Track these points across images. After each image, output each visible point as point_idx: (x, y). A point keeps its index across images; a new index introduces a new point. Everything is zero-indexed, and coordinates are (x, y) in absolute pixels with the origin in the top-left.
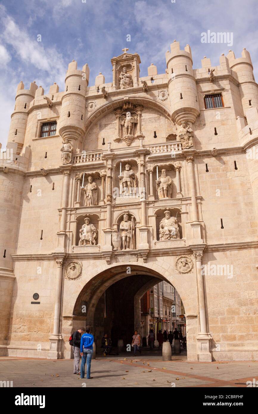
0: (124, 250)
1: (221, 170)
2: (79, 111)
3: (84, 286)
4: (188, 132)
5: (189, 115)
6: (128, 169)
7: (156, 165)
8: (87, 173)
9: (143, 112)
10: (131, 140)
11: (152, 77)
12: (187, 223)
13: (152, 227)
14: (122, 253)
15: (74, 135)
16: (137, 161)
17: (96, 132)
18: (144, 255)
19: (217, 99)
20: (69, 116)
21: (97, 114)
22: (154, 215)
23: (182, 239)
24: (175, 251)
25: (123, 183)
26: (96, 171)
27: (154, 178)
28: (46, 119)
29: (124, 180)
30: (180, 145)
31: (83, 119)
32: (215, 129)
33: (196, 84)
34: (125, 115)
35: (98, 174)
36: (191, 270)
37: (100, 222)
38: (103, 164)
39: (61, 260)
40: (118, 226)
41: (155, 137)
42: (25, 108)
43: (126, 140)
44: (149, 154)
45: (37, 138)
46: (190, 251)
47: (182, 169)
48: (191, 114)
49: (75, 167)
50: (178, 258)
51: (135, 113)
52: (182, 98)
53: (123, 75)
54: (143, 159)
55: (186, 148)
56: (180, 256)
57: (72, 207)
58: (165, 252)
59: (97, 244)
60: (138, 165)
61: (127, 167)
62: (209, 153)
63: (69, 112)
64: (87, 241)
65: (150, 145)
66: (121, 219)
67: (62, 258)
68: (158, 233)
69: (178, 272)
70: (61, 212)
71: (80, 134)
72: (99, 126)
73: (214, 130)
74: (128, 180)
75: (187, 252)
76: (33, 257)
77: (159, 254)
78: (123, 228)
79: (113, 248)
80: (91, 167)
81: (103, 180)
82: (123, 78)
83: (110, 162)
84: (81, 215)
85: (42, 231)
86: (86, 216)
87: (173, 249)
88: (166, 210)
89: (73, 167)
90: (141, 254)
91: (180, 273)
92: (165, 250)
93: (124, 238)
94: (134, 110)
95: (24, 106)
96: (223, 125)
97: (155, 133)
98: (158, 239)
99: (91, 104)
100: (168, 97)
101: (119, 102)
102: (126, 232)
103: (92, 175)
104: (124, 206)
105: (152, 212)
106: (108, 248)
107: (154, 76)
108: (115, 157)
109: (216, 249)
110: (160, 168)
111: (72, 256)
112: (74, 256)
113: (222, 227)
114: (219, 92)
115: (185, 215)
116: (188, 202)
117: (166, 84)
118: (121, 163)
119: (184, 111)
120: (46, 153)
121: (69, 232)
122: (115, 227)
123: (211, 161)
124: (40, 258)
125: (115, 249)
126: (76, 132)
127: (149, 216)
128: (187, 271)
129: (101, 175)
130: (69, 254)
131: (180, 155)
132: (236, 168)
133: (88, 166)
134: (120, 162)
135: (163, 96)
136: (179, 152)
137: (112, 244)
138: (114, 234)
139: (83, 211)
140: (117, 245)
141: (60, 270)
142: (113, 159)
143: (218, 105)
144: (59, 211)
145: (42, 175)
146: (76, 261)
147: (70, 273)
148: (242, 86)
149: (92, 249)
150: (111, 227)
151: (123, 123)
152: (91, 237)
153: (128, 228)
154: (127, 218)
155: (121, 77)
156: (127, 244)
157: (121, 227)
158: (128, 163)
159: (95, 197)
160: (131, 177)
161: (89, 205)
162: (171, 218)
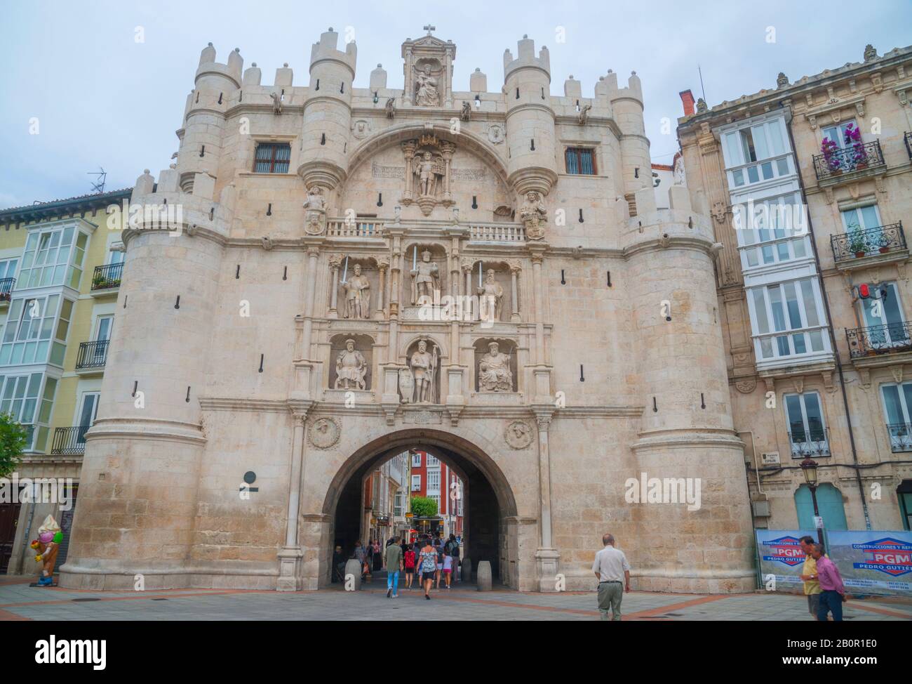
1: (585, 284)
2: (340, 134)
3: (344, 461)
4: (538, 210)
5: (541, 181)
6: (428, 260)
7: (478, 260)
8: (353, 256)
9: (455, 156)
10: (431, 205)
11: (477, 94)
12: (525, 366)
13: (467, 367)
14: (417, 408)
15: (329, 180)
16: (445, 247)
17: (365, 180)
18: (454, 414)
19: (585, 157)
20: (323, 142)
21: (371, 145)
22: (471, 346)
23: (519, 392)
24: (506, 411)
25: (418, 284)
26: (370, 256)
27: (475, 282)
28: (269, 136)
29: (421, 279)
30: (522, 232)
31: (347, 151)
32: (581, 210)
33: (555, 124)
34: (422, 155)
35: (373, 262)
36: (529, 445)
37: (375, 350)
38: (383, 244)
39: (303, 413)
40: (409, 360)
41: (475, 206)
42: (220, 102)
43: (421, 204)
44: (468, 239)
45: (250, 172)
46: (531, 414)
47: (523, 274)
48: (545, 179)
49: (331, 242)
50: (509, 424)
51: (438, 155)
52: (533, 149)
53: (424, 79)
54: (457, 247)
55: (534, 240)
56: (514, 421)
57: (322, 316)
58: (489, 411)
59: (368, 388)
60: (448, 255)
61: (427, 255)
62: (570, 253)
63: (324, 135)
64: (352, 383)
65: (469, 222)
67: (305, 409)
68: (477, 378)
69: (508, 447)
70: (301, 324)
71: (338, 180)
72: (371, 167)
73: (579, 213)
74: (429, 279)
75: (524, 414)
76: (246, 404)
77: (478, 414)
78: (417, 364)
79: (401, 398)
80: (362, 246)
81: (382, 274)
82: (423, 85)
83: (397, 243)
84: (341, 333)
85: (262, 356)
86: (349, 337)
87: (504, 409)
88: (492, 340)
89: (325, 242)
90: (450, 412)
91: (512, 447)
92: (491, 409)
93: (419, 383)
94: (438, 150)
95: (218, 99)
96: (594, 206)
97: (474, 198)
98: (477, 388)
99: (362, 124)
100: (505, 140)
101: (414, 131)
102: (424, 373)
104: (421, 325)
105: (468, 341)
106: (391, 397)
107: (480, 94)
108: (406, 234)
109: (571, 413)
110: (487, 266)
111: (323, 407)
112: (327, 408)
113: (582, 379)
114: (590, 146)
115: (525, 352)
116: (531, 331)
117: (504, 114)
118: (415, 248)
119: (535, 173)
120: (270, 205)
121: (317, 362)
122: (404, 361)
123: (571, 267)
124: (258, 407)
125: (404, 400)
126: (334, 176)
127: (464, 349)
128: (525, 446)
129: (379, 263)
130: (318, 403)
131: (520, 248)
132: (609, 284)
133: (355, 243)
134: (416, 244)
135: (496, 136)
136: (523, 244)
137: (399, 392)
138: (402, 374)
139: (344, 328)
140: (408, 393)
141: (300, 431)
142: (402, 237)
143: (587, 169)
144: (295, 320)
145: (263, 248)
146: (329, 415)
147: (317, 436)
148: (626, 141)
149: (361, 398)
150: (397, 361)
151: (418, 171)
152: (358, 376)
153: (426, 365)
154: (424, 348)
155: (421, 82)
156: (424, 392)
157: (414, 362)
158: (429, 248)
159: (365, 303)
160: (433, 274)
161: (355, 317)
162: (499, 356)
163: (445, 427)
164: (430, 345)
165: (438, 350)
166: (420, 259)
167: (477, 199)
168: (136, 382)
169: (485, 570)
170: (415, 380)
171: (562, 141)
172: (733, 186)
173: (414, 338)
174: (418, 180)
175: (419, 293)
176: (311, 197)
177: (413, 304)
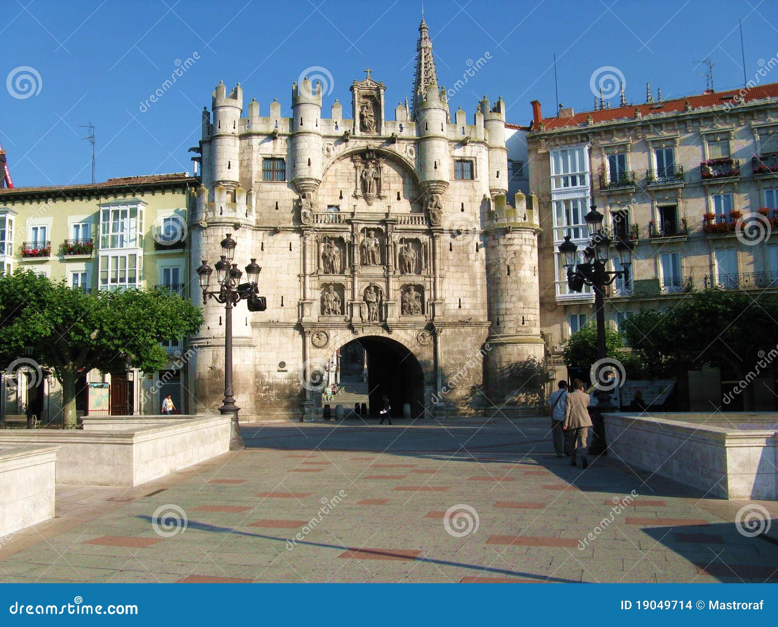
1: (463, 251)
2: (318, 157)
3: (332, 354)
4: (438, 207)
5: (440, 188)
6: (373, 237)
7: (403, 237)
8: (330, 235)
11: (400, 123)
12: (429, 300)
13: (397, 301)
15: (313, 187)
16: (383, 229)
17: (331, 181)
18: (391, 327)
19: (467, 165)
20: (309, 164)
21: (336, 160)
22: (398, 289)
25: (368, 252)
26: (340, 235)
28: (271, 154)
29: (369, 249)
32: (462, 204)
33: (449, 145)
34: (365, 164)
35: (341, 239)
37: (345, 292)
38: (348, 229)
39: (310, 329)
41: (399, 199)
43: (366, 198)
44: (396, 224)
45: (261, 180)
46: (431, 326)
47: (428, 245)
49: (317, 228)
50: (420, 332)
52: (436, 167)
53: (366, 112)
54: (390, 230)
55: (435, 226)
56: (422, 330)
57: (314, 273)
61: (372, 233)
63: (309, 159)
64: (335, 311)
65: (397, 214)
66: (367, 290)
67: (311, 327)
68: (403, 307)
69: (419, 344)
70: (303, 278)
72: (334, 172)
74: (374, 249)
75: (428, 327)
76: (276, 325)
77: (403, 327)
78: (370, 300)
79: (362, 319)
80: (335, 230)
82: (366, 117)
84: (326, 282)
85: (282, 297)
86: (331, 284)
87: (417, 324)
88: (410, 285)
89: (314, 228)
90: (389, 326)
92: (410, 324)
93: (371, 311)
95: (233, 126)
96: (470, 201)
97: (398, 193)
98: (403, 313)
99: (329, 146)
100: (417, 157)
101: (361, 150)
102: (374, 305)
103: (335, 239)
104: (370, 277)
105: (397, 286)
106: (357, 319)
107: (402, 123)
108: (360, 222)
110: (407, 241)
111: (319, 326)
112: (321, 326)
113: (460, 307)
114: (470, 159)
115: (429, 292)
116: (432, 279)
117: (417, 139)
118: (366, 230)
119: (436, 183)
120: (277, 203)
121: (314, 300)
125: (363, 321)
127: (395, 290)
128: (428, 344)
129: (345, 240)
130: (317, 323)
131: (426, 230)
132: (477, 252)
133: (331, 228)
134: (366, 228)
135: (412, 154)
136: (426, 227)
137: (361, 316)
138: (362, 306)
139: (328, 279)
140: (366, 316)
141: (308, 340)
142: (358, 223)
143: (467, 175)
144: (299, 276)
145: (275, 231)
146: (323, 329)
147: (317, 341)
148: (492, 152)
149: (339, 319)
150: (358, 298)
152: (337, 306)
153: (375, 300)
154: (373, 290)
155: (365, 114)
156: (374, 315)
157: (368, 299)
158: (374, 229)
159: (337, 264)
160: (376, 245)
161: (333, 273)
162: (414, 294)
163: (385, 334)
164: (376, 288)
165: (381, 291)
166: (369, 235)
167: (400, 194)
168: (220, 317)
169: (407, 408)
170: (369, 309)
171: (453, 156)
172: (554, 188)
173: (367, 285)
174: (364, 182)
175: (369, 257)
176: (303, 200)
177: (366, 264)
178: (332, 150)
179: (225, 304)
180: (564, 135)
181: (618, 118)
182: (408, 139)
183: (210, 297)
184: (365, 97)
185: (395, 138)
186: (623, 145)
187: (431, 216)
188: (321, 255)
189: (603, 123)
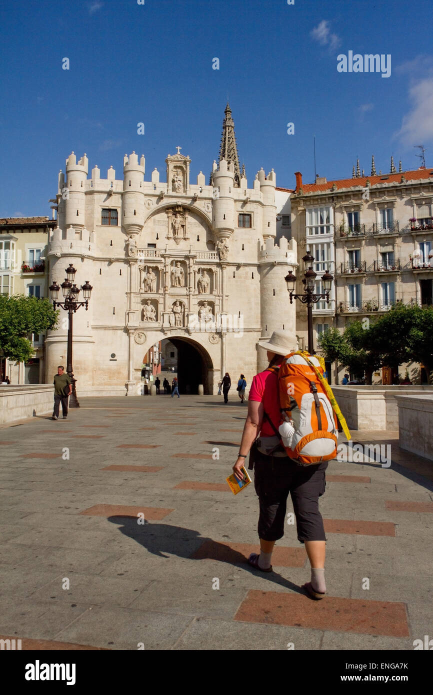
0: (177, 327)
1: (243, 278)
2: (141, 209)
3: (149, 349)
4: (225, 247)
5: (227, 233)
6: (179, 267)
7: (200, 267)
9: (190, 216)
11: (200, 186)
12: (218, 312)
15: (137, 231)
16: (187, 262)
17: (151, 227)
19: (247, 218)
20: (135, 214)
21: (153, 212)
22: (197, 304)
25: (175, 277)
26: (156, 265)
28: (108, 207)
29: (176, 275)
31: (144, 216)
32: (243, 245)
33: (234, 203)
34: (175, 215)
35: (157, 268)
37: (159, 305)
38: (161, 261)
41: (198, 240)
42: (82, 186)
43: (175, 239)
44: (196, 258)
45: (101, 224)
47: (218, 274)
48: (229, 232)
50: (211, 335)
52: (224, 219)
53: (176, 177)
54: (192, 262)
55: (223, 259)
60: (188, 265)
61: (179, 264)
62: (237, 265)
63: (135, 211)
64: (151, 319)
65: (197, 251)
66: (175, 304)
69: (210, 343)
70: (129, 295)
72: (153, 220)
74: (180, 275)
76: (109, 328)
80: (152, 261)
81: (161, 273)
82: (177, 181)
83: (167, 260)
85: (114, 308)
86: (149, 300)
88: (205, 301)
90: (189, 330)
91: (212, 343)
93: (177, 319)
94: (183, 213)
95: (81, 184)
96: (249, 242)
97: (198, 236)
99: (149, 202)
100: (212, 211)
101: (172, 205)
102: (179, 315)
103: (152, 268)
104: (177, 295)
105: (196, 302)
106: (166, 324)
107: (202, 186)
110: (203, 270)
111: (140, 328)
112: (142, 329)
114: (249, 213)
115: (218, 307)
116: (220, 298)
117: (212, 198)
118: (175, 261)
119: (225, 230)
120: (111, 241)
121: (137, 310)
123: (238, 270)
124: (115, 328)
127: (194, 305)
128: (217, 342)
129: (160, 269)
130: (138, 327)
131: (217, 263)
132: (253, 278)
133: (149, 260)
135: (208, 209)
136: (218, 261)
137: (169, 322)
138: (171, 315)
139: (147, 296)
140: (173, 322)
141: (132, 338)
142: (169, 257)
143: (247, 224)
144: (126, 293)
145: (110, 262)
146: (142, 331)
147: (138, 340)
148: (265, 208)
149: (154, 324)
150: (169, 310)
151: (174, 223)
152: (153, 315)
153: (179, 311)
154: (178, 304)
155: (175, 179)
156: (179, 322)
157: (175, 310)
158: (180, 261)
159: (154, 285)
160: (181, 273)
161: (151, 291)
162: (209, 308)
163: (187, 336)
164: (181, 303)
165: (184, 305)
166: (176, 266)
167: (199, 236)
169: (201, 387)
170: (175, 318)
171: (237, 211)
172: (308, 235)
173: (174, 300)
174: (173, 228)
175: (176, 281)
176: (130, 239)
177: (174, 286)
178: (151, 205)
179: (68, 311)
180: (317, 197)
181: (355, 186)
182: (205, 199)
183: (58, 306)
184: (176, 167)
185: (196, 197)
186: (357, 205)
187: (221, 253)
188: (142, 280)
189: (344, 190)
